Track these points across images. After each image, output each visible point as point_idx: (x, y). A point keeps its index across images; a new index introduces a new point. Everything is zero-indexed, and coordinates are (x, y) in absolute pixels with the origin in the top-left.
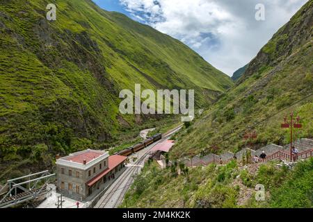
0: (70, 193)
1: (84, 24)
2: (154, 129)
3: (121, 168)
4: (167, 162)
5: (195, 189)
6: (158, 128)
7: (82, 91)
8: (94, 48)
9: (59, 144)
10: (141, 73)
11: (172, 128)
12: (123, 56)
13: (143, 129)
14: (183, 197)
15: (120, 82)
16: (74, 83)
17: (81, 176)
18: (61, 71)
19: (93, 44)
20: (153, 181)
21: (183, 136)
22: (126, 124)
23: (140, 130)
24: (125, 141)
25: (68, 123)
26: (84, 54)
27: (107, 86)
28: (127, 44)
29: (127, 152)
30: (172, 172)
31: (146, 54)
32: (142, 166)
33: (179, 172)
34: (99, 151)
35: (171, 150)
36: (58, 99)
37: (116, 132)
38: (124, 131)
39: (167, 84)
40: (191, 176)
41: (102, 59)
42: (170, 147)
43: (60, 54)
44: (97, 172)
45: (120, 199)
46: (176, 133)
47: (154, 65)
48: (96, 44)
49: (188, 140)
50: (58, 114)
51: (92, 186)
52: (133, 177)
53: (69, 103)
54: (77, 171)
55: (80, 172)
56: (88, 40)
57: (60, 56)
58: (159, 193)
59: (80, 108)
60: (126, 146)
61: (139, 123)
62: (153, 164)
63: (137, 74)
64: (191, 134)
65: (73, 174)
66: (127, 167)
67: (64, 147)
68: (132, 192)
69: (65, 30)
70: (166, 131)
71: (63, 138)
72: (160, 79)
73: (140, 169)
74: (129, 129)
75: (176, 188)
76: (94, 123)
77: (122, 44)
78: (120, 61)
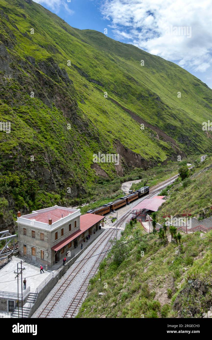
0: (34, 258)
1: (50, 48)
2: (140, 181)
3: (97, 230)
4: (154, 224)
5: (190, 263)
6: (144, 180)
7: (48, 133)
8: (63, 79)
9: (21, 198)
10: (123, 108)
11: (163, 181)
12: (100, 87)
13: (125, 181)
14: (173, 273)
15: (96, 121)
16: (40, 123)
17: (46, 238)
18: (23, 109)
19: (62, 73)
20: (135, 248)
21: (177, 190)
22: (104, 174)
23: (122, 182)
24: (102, 195)
25: (32, 173)
26: (51, 87)
27: (80, 127)
28: (105, 71)
29: (104, 210)
30: (160, 238)
31: (130, 84)
32: (122, 228)
33: (170, 238)
34: (70, 208)
35: (160, 209)
36: (20, 144)
37: (91, 185)
38: (102, 183)
39: (158, 122)
40: (184, 246)
41: (74, 92)
42: (160, 204)
43: (22, 87)
44: (66, 235)
45: (94, 269)
46: (168, 187)
47: (140, 97)
48: (65, 73)
49: (183, 197)
50: (20, 162)
51: (59, 251)
52: (111, 242)
53: (33, 149)
54: (42, 233)
55: (45, 234)
56: (56, 68)
57: (21, 90)
58: (143, 264)
59: (46, 154)
60: (103, 203)
61: (120, 173)
62: (136, 227)
63: (118, 110)
64: (188, 189)
65: (36, 236)
66: (104, 230)
67: (27, 202)
68: (109, 262)
69: (27, 58)
70: (154, 184)
71: (27, 192)
72: (149, 115)
73: (119, 233)
74: (108, 181)
75: (165, 260)
76: (63, 172)
77: (98, 71)
78: (96, 93)
